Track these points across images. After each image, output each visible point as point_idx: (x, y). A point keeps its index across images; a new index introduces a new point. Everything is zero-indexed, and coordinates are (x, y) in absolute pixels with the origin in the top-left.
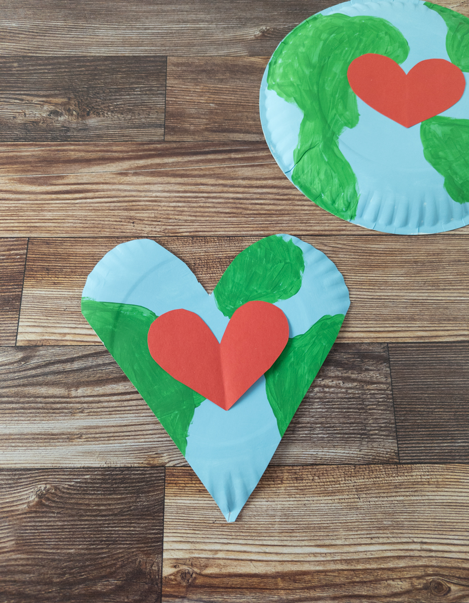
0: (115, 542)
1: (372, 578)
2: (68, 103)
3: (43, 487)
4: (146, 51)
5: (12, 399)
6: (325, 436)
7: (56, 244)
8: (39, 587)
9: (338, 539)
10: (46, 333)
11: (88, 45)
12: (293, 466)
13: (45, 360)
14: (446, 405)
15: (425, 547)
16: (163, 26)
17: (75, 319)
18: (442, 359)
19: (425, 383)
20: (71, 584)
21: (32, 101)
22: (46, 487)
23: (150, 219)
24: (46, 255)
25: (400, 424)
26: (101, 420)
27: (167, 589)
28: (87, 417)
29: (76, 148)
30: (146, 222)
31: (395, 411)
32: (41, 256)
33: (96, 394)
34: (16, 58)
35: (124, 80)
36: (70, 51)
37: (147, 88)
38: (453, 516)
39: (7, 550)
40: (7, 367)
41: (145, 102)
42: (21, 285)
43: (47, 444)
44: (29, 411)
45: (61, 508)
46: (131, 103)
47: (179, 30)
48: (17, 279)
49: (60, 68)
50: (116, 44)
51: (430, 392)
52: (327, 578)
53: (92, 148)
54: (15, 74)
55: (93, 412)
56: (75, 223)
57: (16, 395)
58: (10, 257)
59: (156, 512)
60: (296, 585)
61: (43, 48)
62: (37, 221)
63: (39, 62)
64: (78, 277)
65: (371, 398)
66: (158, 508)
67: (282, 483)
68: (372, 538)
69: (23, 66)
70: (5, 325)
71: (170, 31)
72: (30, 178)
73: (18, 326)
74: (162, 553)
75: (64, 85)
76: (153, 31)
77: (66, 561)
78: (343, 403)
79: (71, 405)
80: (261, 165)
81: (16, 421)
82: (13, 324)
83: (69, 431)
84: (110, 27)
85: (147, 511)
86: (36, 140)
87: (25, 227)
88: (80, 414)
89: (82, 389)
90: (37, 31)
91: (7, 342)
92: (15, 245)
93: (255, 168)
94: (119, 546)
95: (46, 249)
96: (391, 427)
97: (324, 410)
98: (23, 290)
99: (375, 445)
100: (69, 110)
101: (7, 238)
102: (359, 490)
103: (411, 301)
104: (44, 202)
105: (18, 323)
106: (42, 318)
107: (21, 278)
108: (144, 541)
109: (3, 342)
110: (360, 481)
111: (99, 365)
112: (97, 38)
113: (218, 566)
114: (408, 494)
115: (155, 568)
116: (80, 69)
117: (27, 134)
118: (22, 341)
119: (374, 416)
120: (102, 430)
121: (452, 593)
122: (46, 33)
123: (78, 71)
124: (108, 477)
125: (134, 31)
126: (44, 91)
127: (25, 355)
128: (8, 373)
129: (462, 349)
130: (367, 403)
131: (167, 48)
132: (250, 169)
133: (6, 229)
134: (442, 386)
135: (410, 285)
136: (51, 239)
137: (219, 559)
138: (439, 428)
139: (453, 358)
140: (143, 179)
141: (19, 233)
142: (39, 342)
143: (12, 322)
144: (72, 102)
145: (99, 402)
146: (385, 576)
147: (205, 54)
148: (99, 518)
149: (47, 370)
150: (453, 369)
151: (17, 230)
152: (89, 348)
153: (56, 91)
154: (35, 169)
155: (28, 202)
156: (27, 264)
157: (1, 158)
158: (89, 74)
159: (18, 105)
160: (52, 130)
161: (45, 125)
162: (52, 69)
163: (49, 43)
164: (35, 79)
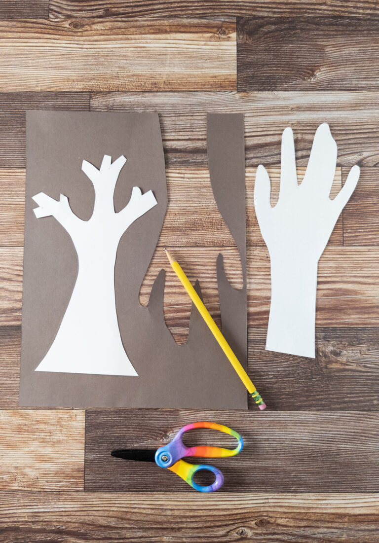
0: (266, 50)
1: (114, 31)
2: (327, 363)
3: (312, 80)
4: (266, 416)
5: (340, 132)
6: (136, 109)
8: (308, 27)
9: (132, 51)
11: (316, 422)
12: (157, 91)
15: (81, 46)
16: (253, 442)
20: (290, 29)
21: (357, 366)
22: (311, 80)
23: (255, 260)
26: (280, 119)
27: (233, 26)
28: (289, 121)
30: (258, 258)
34: (376, 409)
35: (283, 385)
36: (331, 417)
37: (264, 378)
38: (62, 62)
39: (330, 46)
40: (345, 153)
41: (265, 364)
43: (313, 105)
45: (300, 69)
46: (276, 363)
49: (337, 398)
50: (292, 423)
52: (140, 31)
54: (374, 393)
55: (285, 124)
57: (337, 135)
58: (355, 231)
59: (241, 66)
60: (158, 27)
61: (354, 420)
62: (339, 259)
63: (356, 405)
66: (241, 68)
67: (164, 82)
68: (112, 51)
69: (369, 400)
72: (348, 295)
73: (342, 180)
74: (237, 44)
75: (332, 381)
77: (294, 40)
79: (300, 128)
80: (171, 305)
81: (334, 119)
83: (299, 113)
84: (299, 442)
85: (247, 66)
86: (348, 329)
87: (348, 255)
88: (293, 123)
90: (361, 438)
91: (348, 170)
92: (352, 240)
93: (176, 303)
94: (263, 48)
99: (104, 103)
100: (325, 356)
101: (359, 246)
102: (117, 77)
104: (336, 275)
107: (345, 215)
108: (248, 51)
110: (116, 82)
112: (309, 430)
113: (204, 37)
114: (87, 75)
115: (241, 37)
116: (320, 397)
117: (356, 334)
118: (338, 170)
120: (279, 113)
121: (69, 23)
122: (354, 435)
123: (322, 395)
124: (273, 85)
125: (278, 437)
126: (348, 376)
131: (248, 419)
132: (180, 302)
133: (361, 253)
137: (203, 41)
140: (262, 294)
141: (351, 249)
144: (324, 364)
146: (106, 31)
147: (216, 413)
148: (276, 63)
151: (352, 251)
153: (338, 375)
154: (346, 303)
155: (347, 275)
156: (342, 226)
157: (373, 312)
158: (312, 392)
159: (367, 362)
160: (337, 338)
161: (343, 342)
162: (344, 398)
163: (350, 425)
164: (357, 387)
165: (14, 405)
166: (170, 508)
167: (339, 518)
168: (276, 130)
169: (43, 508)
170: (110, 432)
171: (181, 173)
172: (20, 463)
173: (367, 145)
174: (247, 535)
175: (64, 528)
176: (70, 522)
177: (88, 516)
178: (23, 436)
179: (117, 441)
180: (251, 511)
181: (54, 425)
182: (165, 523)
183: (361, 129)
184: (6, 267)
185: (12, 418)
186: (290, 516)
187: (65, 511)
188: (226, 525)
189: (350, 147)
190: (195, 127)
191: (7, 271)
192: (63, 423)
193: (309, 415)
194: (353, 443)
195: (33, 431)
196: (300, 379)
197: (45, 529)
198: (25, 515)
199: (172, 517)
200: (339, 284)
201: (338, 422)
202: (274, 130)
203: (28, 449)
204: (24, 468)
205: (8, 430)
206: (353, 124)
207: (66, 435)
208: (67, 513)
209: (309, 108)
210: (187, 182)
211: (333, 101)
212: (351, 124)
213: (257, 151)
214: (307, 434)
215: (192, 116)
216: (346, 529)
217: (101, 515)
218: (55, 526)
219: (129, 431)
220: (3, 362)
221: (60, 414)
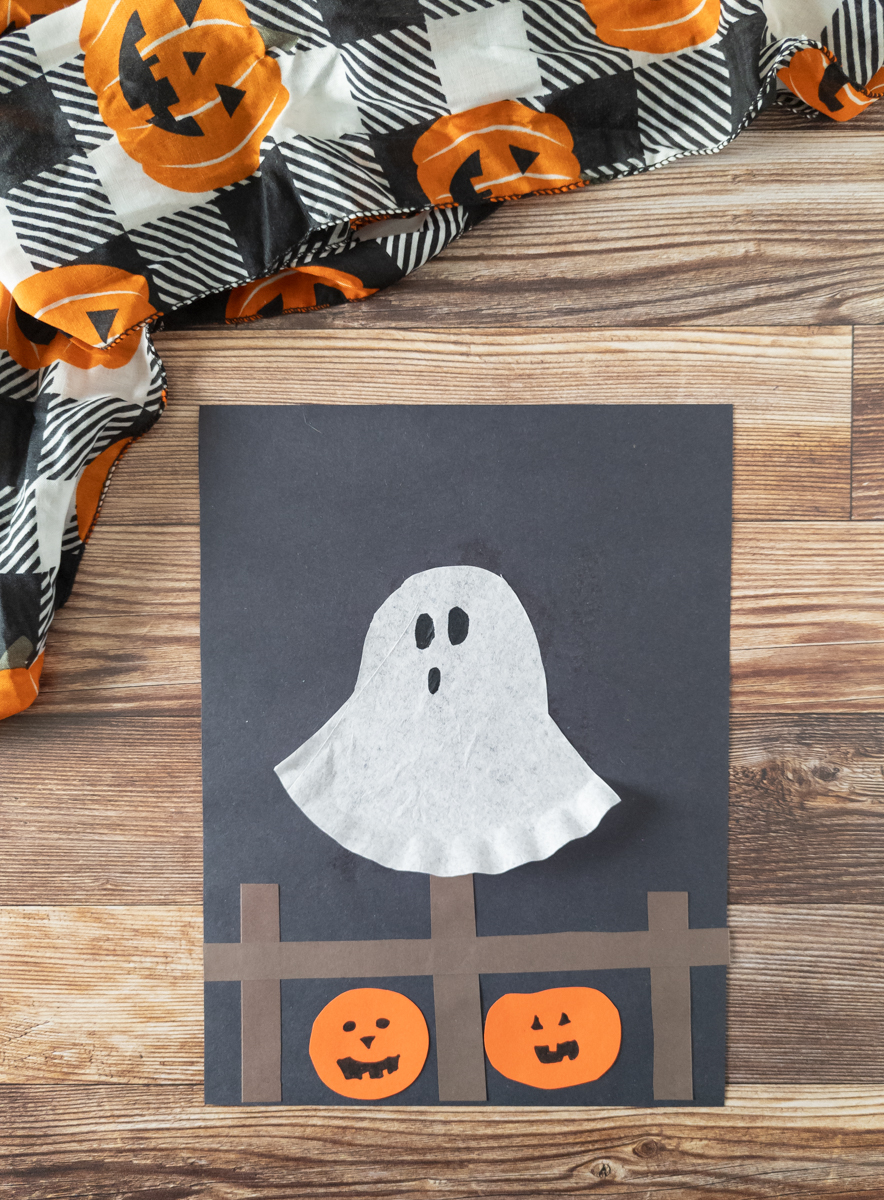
2: (803, 796)
5: (852, 237)
7: (802, 509)
10: (804, 348)
11: (774, 931)
13: (802, 302)
17: (758, 371)
21: (873, 803)
24: (816, 487)
26: (704, 204)
28: (727, 209)
29: (781, 701)
32: (826, 485)
33: (716, 246)
36: (809, 917)
40: (864, 290)
42: (856, 432)
43: (786, 166)
44: (820, 218)
48: (863, 442)
49: (826, 876)
53: (752, 699)
55: (717, 217)
56: (772, 548)
57: (843, 244)
58: (879, 484)
61: (862, 924)
62: (840, 553)
63: (867, 891)
64: (759, 447)
70: (875, 361)
72: (859, 637)
73: (853, 359)
75: (816, 837)
79: (753, 228)
81: (839, 203)
82: (862, 364)
83: (754, 187)
86: (856, 716)
87: (860, 541)
88: (738, 213)
89: (738, 254)
90: (875, 963)
91: (868, 332)
92: (872, 506)
95: (819, 498)
98: (852, 422)
100: (801, 781)
103: (190, 402)
104: (831, 589)
105: (853, 364)
106: (813, 374)
107: (856, 444)
109: (875, 332)
111: (713, 292)
116: (786, 873)
117: (875, 730)
118: (844, 334)
120: (701, 188)
122: (860, 958)
123: (790, 869)
126: (852, 825)
127: (835, 311)
128: (861, 280)
136: (812, 518)
141: (868, 529)
142: (815, 331)
143: (863, 366)
144: (796, 799)
145: (710, 232)
149: (797, 285)
151: (872, 534)
152: (732, 322)
153: (828, 823)
154: (853, 655)
155: (858, 589)
156: (849, 471)
158: (768, 863)
160: (829, 738)
161: (843, 749)
162: (840, 875)
163: (853, 936)
164: (872, 852)
165: (80, 895)
166: (443, 1119)
167: (821, 1139)
168: (694, 233)
169: (156, 1121)
171: (462, 343)
172: (101, 1022)
174: (615, 1176)
175: (203, 1162)
176: (216, 1150)
177: (258, 1136)
178: (103, 964)
180: (622, 1124)
181: (173, 939)
182: (431, 1150)
185: (77, 924)
186: (711, 1135)
187: (206, 1128)
188: (569, 1155)
189: (874, 275)
190: (495, 226)
193: (760, 915)
194: (858, 975)
195: (126, 953)
196: (741, 834)
197: (161, 1166)
198: (116, 1135)
199: (447, 1139)
200: (837, 612)
201: (826, 929)
202: (689, 234)
203: (117, 992)
204: (110, 1034)
205: (70, 951)
208: (211, 1132)
209: (777, 174)
210: (476, 366)
211: (837, 157)
213: (646, 287)
216: (836, 1162)
217: (286, 1134)
218: (183, 1159)
220: (49, 798)
221: (187, 914)
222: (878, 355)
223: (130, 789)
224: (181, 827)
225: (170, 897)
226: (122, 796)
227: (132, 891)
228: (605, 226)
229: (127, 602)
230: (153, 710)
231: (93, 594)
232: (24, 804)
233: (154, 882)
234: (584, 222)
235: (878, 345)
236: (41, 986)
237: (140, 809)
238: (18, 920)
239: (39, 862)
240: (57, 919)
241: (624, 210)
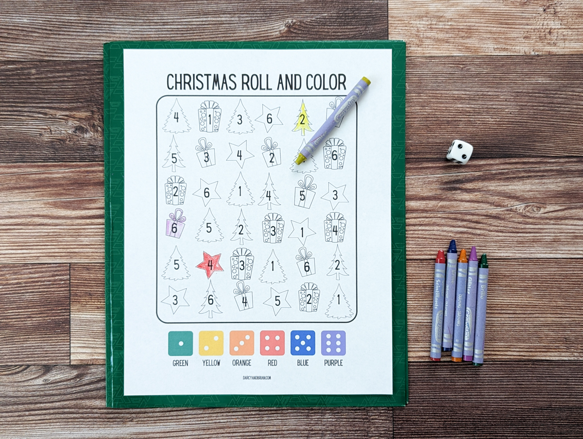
2: (92, 118)
7: (96, 269)
10: (95, 353)
13: (97, 377)
14: (437, 416)
16: (182, 20)
18: (439, 376)
19: (422, 397)
21: (56, 115)
24: (88, 281)
25: (397, 431)
26: (148, 427)
28: (136, 425)
31: (393, 420)
32: (83, 282)
34: (33, 63)
36: (87, 53)
40: (65, 383)
42: (68, 309)
44: (88, 420)
47: (200, 25)
48: (64, 304)
49: (79, 75)
51: (425, 405)
54: (35, 83)
55: (141, 421)
57: (76, 407)
58: (55, 283)
61: (59, 50)
62: (75, 246)
63: (57, 68)
65: (374, 410)
69: (41, 73)
70: (59, 346)
71: (190, 27)
72: (65, 202)
73: (70, 347)
75: (85, 96)
76: (172, 27)
78: (350, 414)
79: (122, 415)
81: (78, 428)
82: (65, 345)
83: (122, 436)
84: (126, 22)
86: (65, 160)
87: (65, 252)
88: (130, 423)
90: (51, 28)
91: (62, 361)
92: (59, 271)
95: (87, 275)
96: (390, 434)
97: (334, 420)
98: (70, 314)
100: (94, 126)
101: (50, 264)
103: (417, 324)
104: (80, 227)
105: (70, 344)
106: (90, 339)
107: (68, 303)
109: (59, 361)
112: (114, 37)
116: (100, 77)
117: (55, 153)
118: (75, 360)
119: (376, 424)
122: (60, 31)
123: (98, 79)
125: (152, 27)
126: (66, 103)
127: (79, 372)
128: (66, 388)
129: (457, 368)
130: (371, 414)
133: (48, 254)
134: (436, 400)
135: (417, 309)
136: (90, 265)
138: (429, 434)
139: (448, 376)
141: (61, 259)
142: (90, 361)
143: (65, 343)
144: (96, 116)
145: (145, 413)
149: (99, 385)
150: (447, 385)
151: (58, 256)
153: (78, 104)
154: (68, 193)
155: (65, 227)
156: (71, 289)
157: (34, 181)
159: (43, 120)
160: (80, 149)
161: (72, 143)
162: (72, 76)
163: (64, 43)
164: (56, 89)
165: (477, 61)
168: (153, 412)
170: (357, 30)
173: (38, 393)
178: (465, 24)
179: (349, 19)
181: (427, 38)
183: (45, 414)
184: (493, 233)
185: (479, 46)
189: (60, 391)
190: (257, 416)
191: (492, 228)
192: (416, 41)
194: (61, 22)
195: (453, 30)
200: (76, 215)
201: (79, 47)
203: (458, 8)
205: (483, 31)
206: (55, 421)
207: (412, 25)
212: (57, 420)
214: (117, 32)
215: (261, 432)
219: (334, 32)
220: (493, 114)
221: (420, 51)
222: (57, 349)
223: (449, 119)
224: (422, 99)
225: (428, 61)
226: (454, 115)
227: (449, 64)
228: (200, 416)
229: (451, 219)
230: (438, 161)
231: (468, 223)
232: (506, 110)
233: (438, 69)
234: (210, 418)
235: (57, 355)
236: (499, 11)
237: (444, 108)
238: (511, 48)
239: (499, 79)
240: (490, 48)
241: (189, 424)
